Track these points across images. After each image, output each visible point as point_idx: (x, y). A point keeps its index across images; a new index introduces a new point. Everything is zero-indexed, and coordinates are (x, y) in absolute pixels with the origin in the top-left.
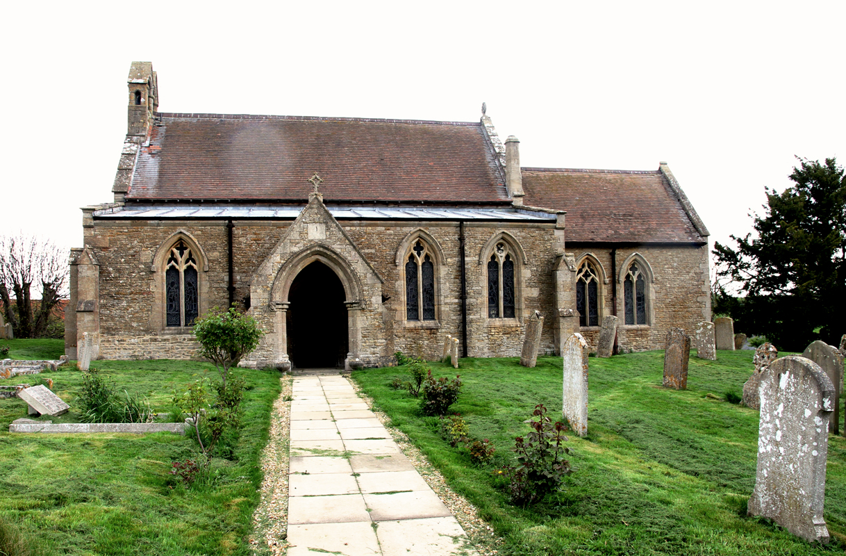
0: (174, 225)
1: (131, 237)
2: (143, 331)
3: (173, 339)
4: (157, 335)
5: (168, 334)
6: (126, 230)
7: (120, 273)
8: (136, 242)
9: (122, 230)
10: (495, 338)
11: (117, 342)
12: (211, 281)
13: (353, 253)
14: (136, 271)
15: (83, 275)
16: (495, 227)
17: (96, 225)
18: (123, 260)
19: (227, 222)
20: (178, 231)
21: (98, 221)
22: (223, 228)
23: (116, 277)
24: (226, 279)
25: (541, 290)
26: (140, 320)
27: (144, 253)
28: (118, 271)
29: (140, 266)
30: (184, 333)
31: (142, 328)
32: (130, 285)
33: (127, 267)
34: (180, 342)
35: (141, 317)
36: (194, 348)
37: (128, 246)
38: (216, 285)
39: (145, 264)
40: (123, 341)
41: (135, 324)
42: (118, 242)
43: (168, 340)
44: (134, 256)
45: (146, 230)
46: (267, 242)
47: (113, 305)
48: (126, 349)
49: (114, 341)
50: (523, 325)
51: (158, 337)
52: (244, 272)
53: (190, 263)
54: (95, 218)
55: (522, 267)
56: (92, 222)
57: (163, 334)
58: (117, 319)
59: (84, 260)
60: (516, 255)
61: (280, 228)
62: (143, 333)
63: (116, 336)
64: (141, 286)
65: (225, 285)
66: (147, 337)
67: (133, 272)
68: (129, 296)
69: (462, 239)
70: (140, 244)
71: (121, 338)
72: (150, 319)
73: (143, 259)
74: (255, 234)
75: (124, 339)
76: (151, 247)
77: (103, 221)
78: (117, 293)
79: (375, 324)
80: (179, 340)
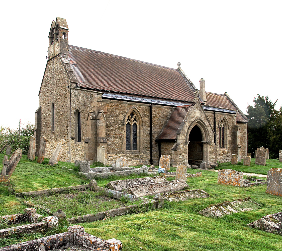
0: (132, 104)
1: (116, 108)
2: (119, 152)
3: (130, 156)
4: (124, 154)
5: (128, 154)
6: (114, 105)
7: (111, 125)
8: (117, 110)
9: (112, 105)
10: (221, 155)
11: (109, 157)
12: (144, 130)
13: (208, 123)
14: (117, 124)
15: (101, 125)
16: (222, 114)
17: (103, 101)
18: (112, 118)
19: (150, 105)
20: (134, 107)
21: (104, 99)
22: (148, 107)
23: (110, 127)
24: (149, 129)
25: (231, 138)
26: (118, 147)
27: (120, 116)
28: (110, 123)
29: (119, 122)
30: (134, 153)
31: (119, 151)
32: (115, 131)
33: (114, 122)
34: (133, 157)
35: (119, 146)
36: (137, 160)
37: (114, 112)
38: (146, 132)
39: (121, 121)
40: (112, 157)
41: (116, 149)
42: (111, 110)
43: (128, 156)
44: (117, 117)
45: (121, 105)
46: (162, 114)
47: (108, 140)
48: (113, 161)
49: (108, 157)
50: (227, 150)
51: (125, 155)
52: (155, 127)
53: (135, 121)
54: (103, 98)
55: (228, 129)
56: (101, 100)
57: (127, 154)
58: (110, 146)
59: (102, 118)
60: (226, 125)
61: (166, 109)
62: (119, 153)
63: (109, 155)
64: (119, 131)
65: (148, 132)
66: (121, 155)
67: (116, 125)
68: (114, 136)
69: (214, 118)
70: (119, 112)
71: (111, 155)
72: (122, 147)
73: (120, 119)
74: (158, 111)
75: (112, 156)
76: (123, 114)
77: (106, 100)
78: (110, 134)
79: (212, 150)
80: (132, 156)
